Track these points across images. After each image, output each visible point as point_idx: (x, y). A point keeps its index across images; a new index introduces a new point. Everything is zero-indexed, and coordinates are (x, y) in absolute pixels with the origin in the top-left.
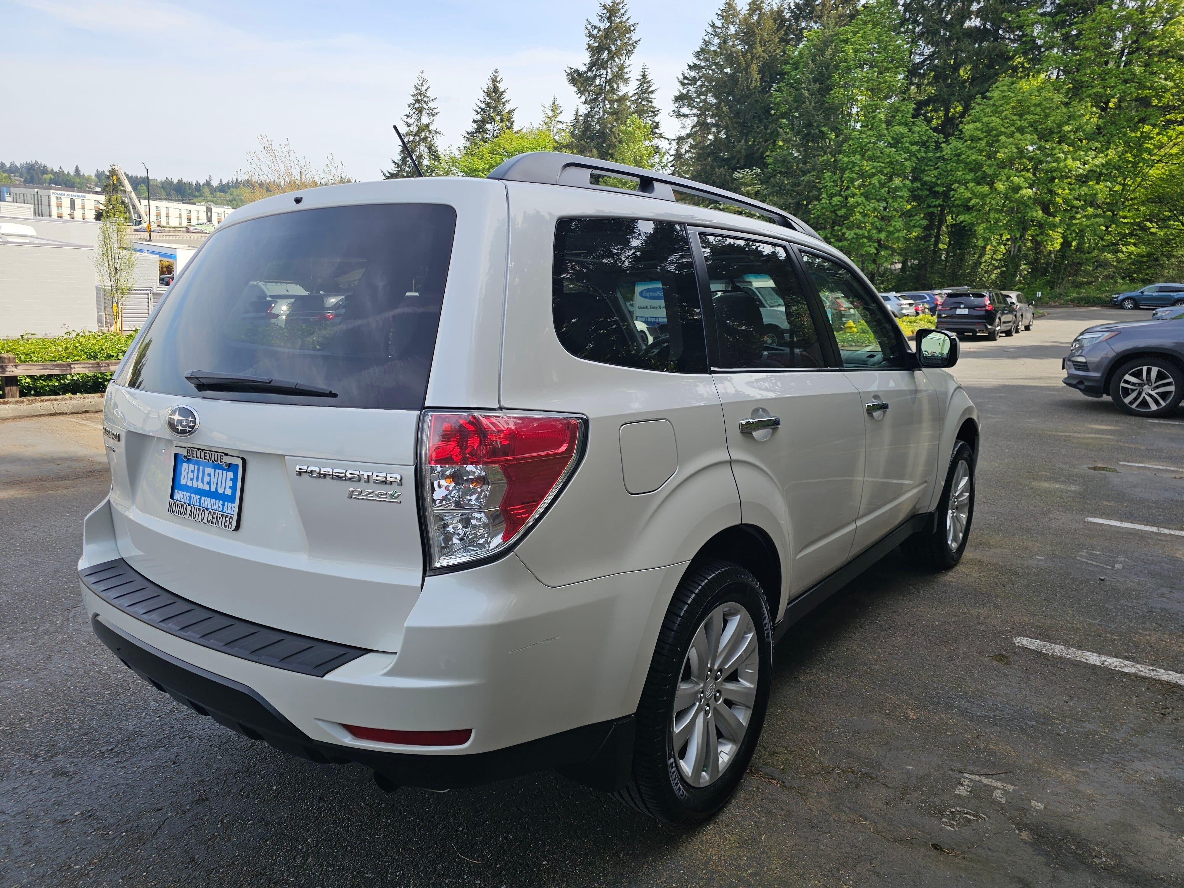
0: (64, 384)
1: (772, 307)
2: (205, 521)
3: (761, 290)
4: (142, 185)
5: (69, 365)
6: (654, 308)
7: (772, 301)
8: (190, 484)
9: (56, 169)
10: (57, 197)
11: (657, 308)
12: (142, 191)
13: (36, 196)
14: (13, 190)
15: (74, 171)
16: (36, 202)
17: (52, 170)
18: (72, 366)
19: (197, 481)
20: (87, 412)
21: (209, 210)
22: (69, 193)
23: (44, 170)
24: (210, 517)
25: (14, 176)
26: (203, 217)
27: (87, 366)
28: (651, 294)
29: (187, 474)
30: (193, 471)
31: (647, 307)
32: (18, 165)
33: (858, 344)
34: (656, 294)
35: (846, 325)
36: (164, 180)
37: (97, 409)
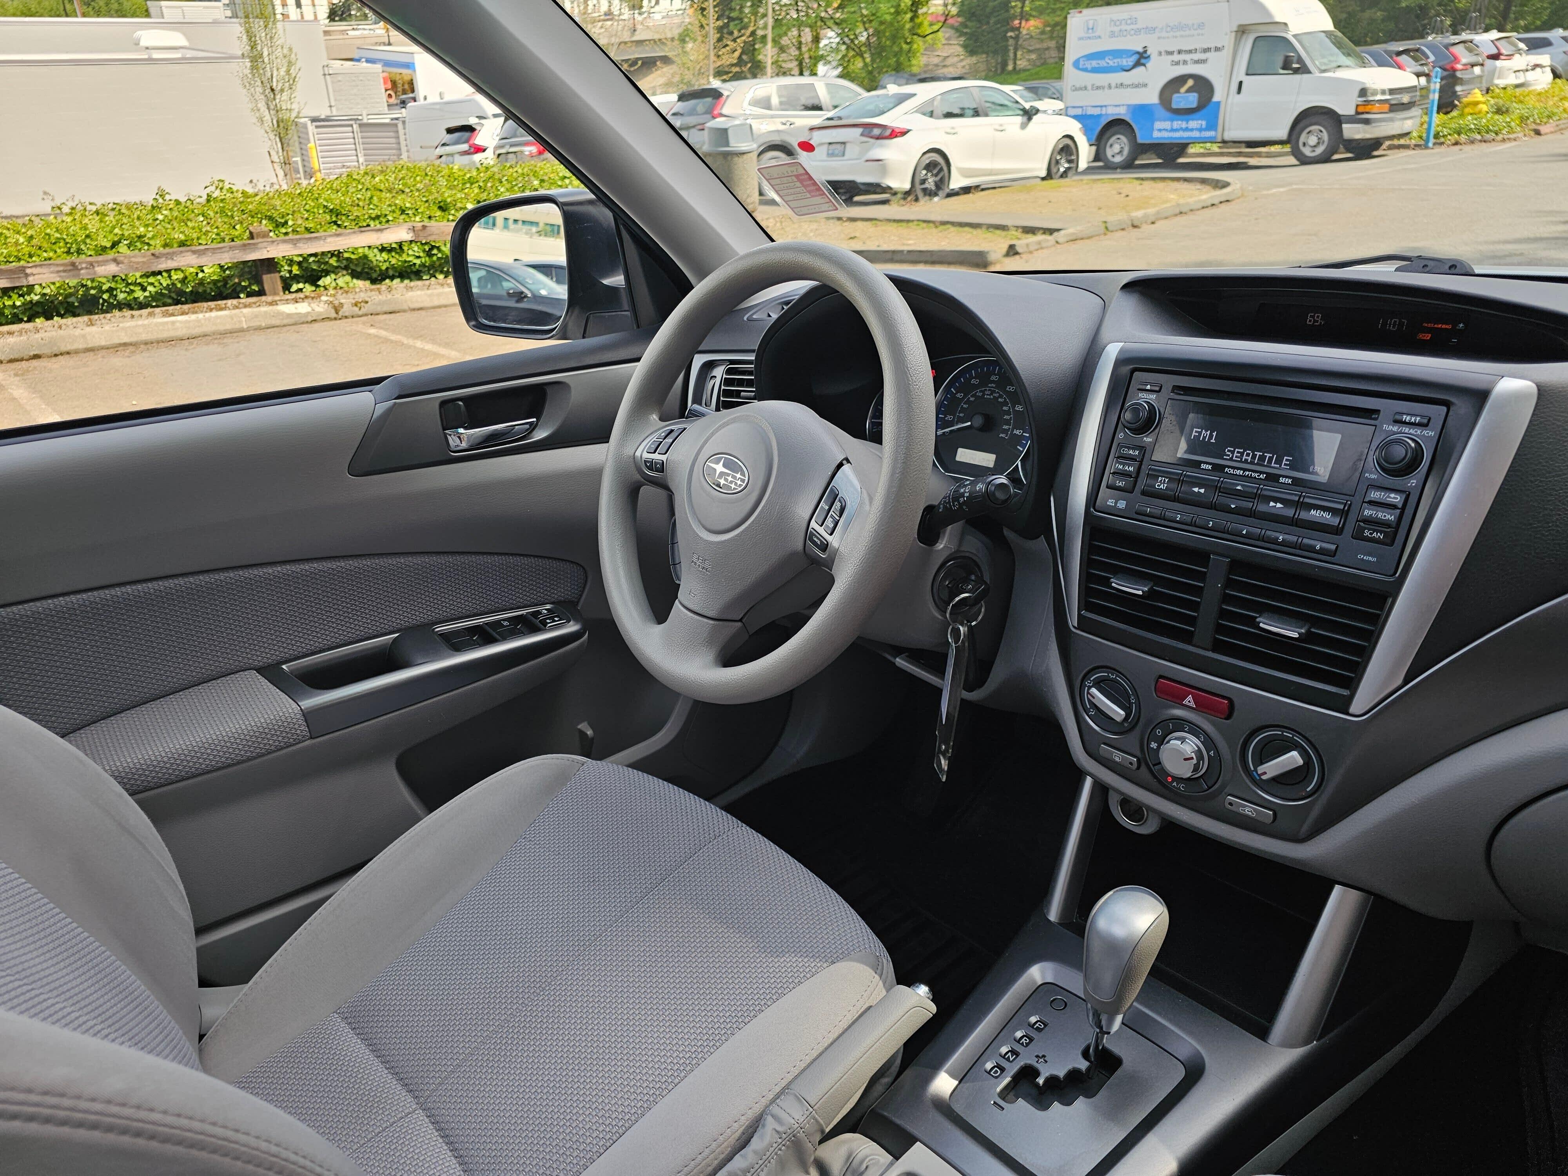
0: (31, 302)
1: (1324, 71)
3: (1306, 40)
5: (23, 269)
6: (1098, 88)
7: (1325, 61)
11: (1103, 88)
18: (28, 271)
20: (37, 357)
27: (53, 269)
28: (1094, 63)
31: (1086, 88)
33: (1488, 137)
34: (1102, 63)
35: (1465, 100)
37: (56, 350)
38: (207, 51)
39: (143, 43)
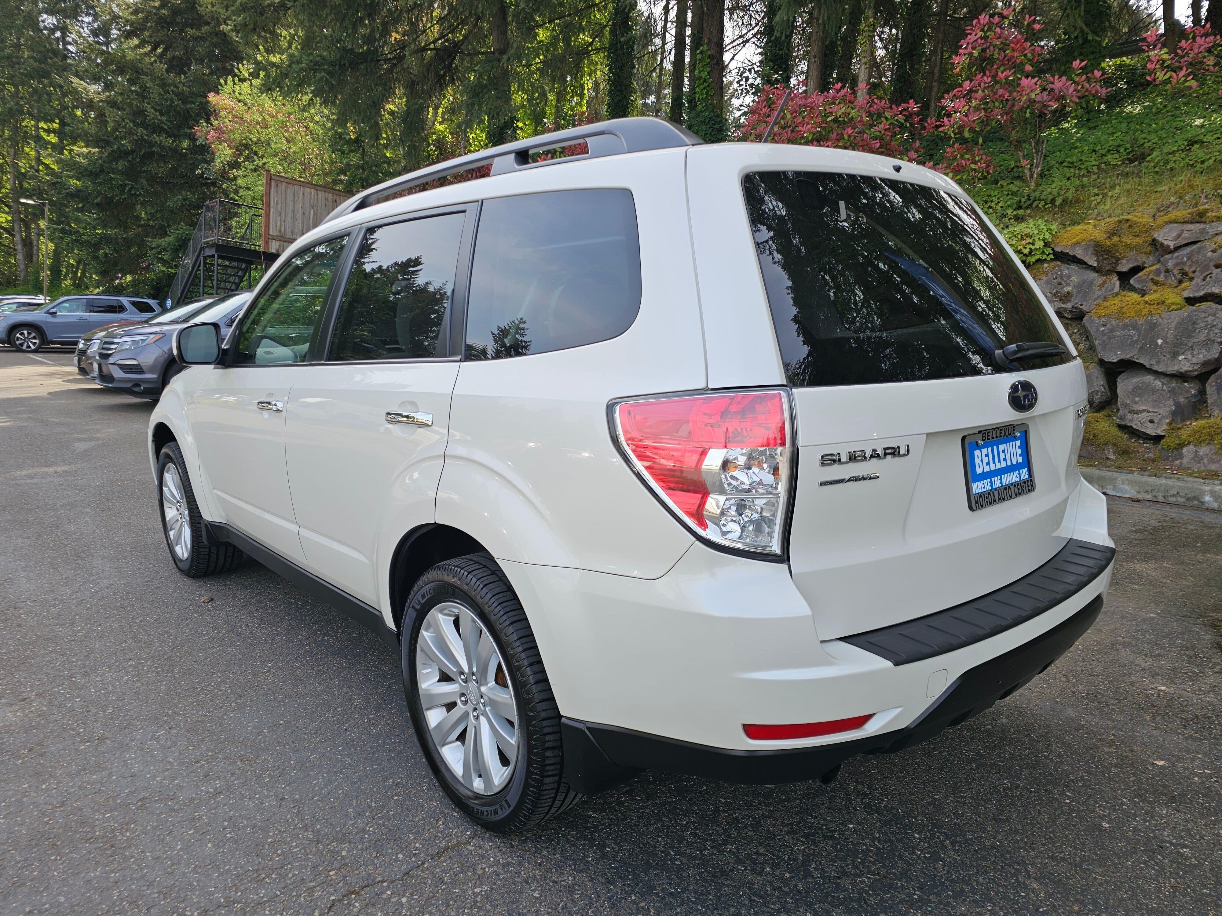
2: (1014, 496)
8: (987, 469)
19: (994, 462)
24: (1016, 490)
29: (982, 460)
30: (987, 455)
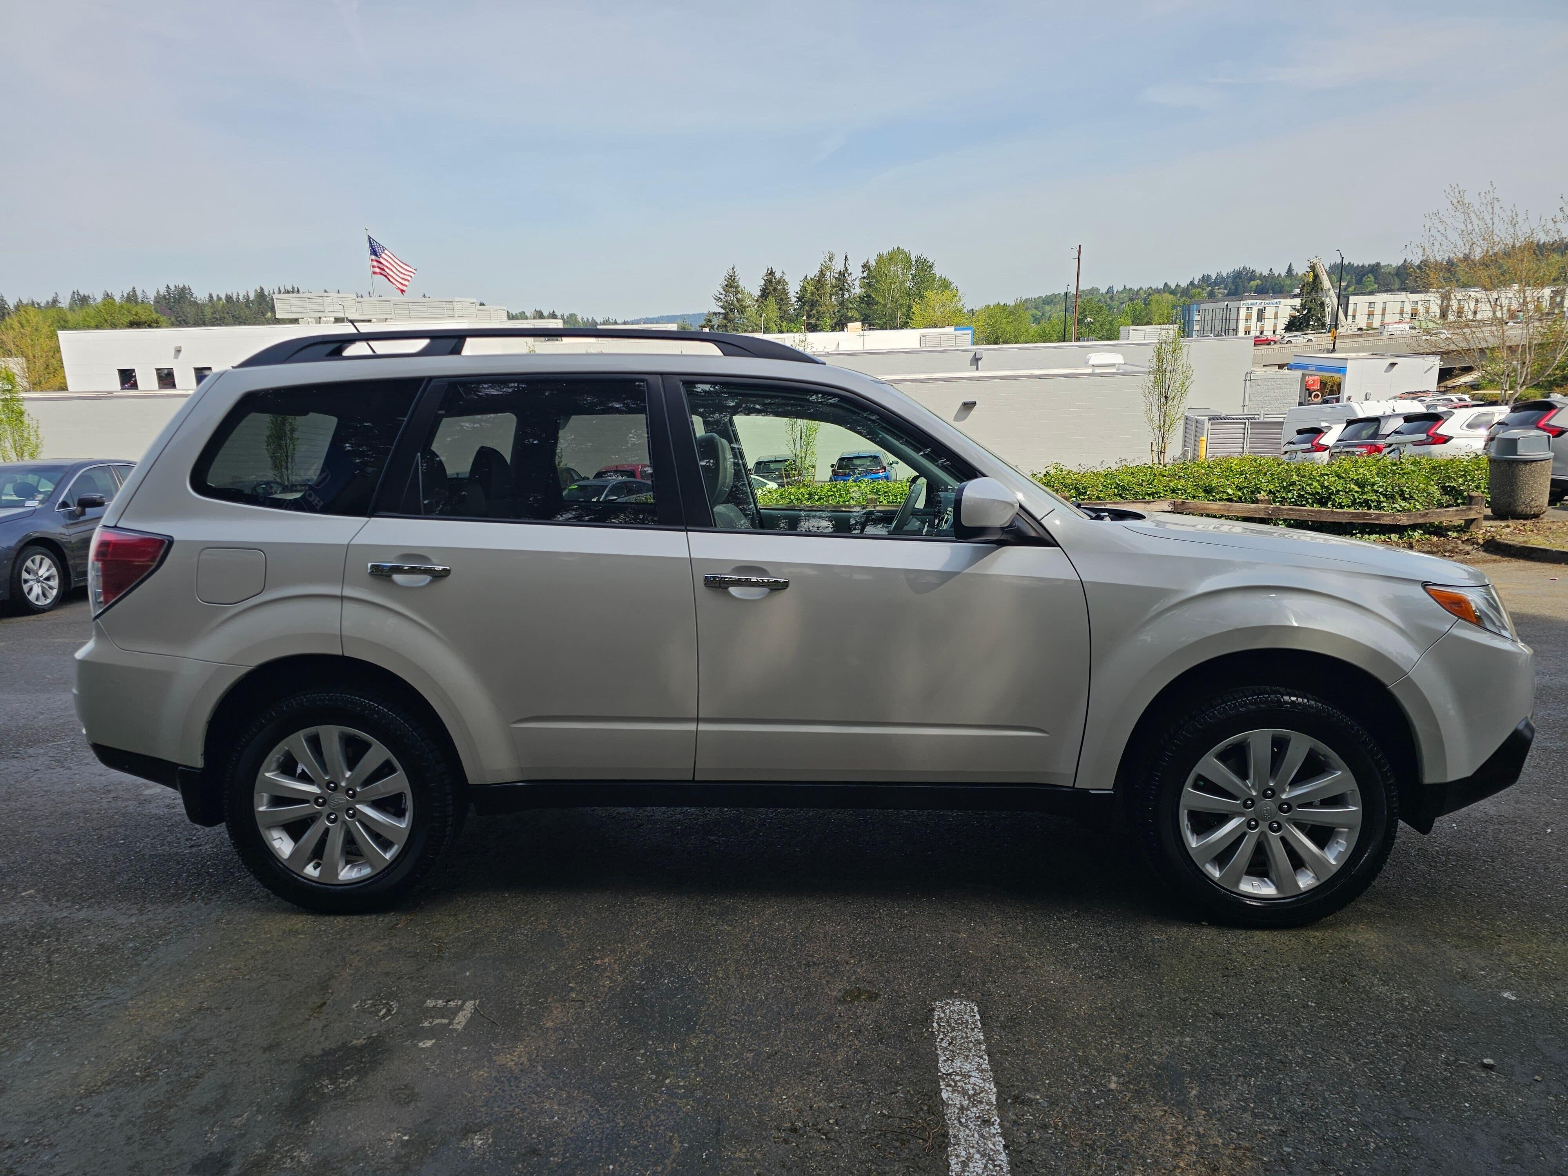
4: (1370, 275)
9: (1266, 273)
10: (1248, 308)
12: (1367, 283)
13: (1225, 310)
14: (1203, 306)
15: (1286, 271)
16: (1224, 318)
17: (1261, 274)
21: (1446, 297)
22: (1261, 301)
23: (1252, 276)
25: (1219, 289)
26: (1435, 309)
32: (1225, 275)
36: (1401, 263)
38: (1139, 366)
39: (1091, 362)
